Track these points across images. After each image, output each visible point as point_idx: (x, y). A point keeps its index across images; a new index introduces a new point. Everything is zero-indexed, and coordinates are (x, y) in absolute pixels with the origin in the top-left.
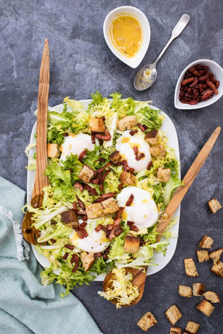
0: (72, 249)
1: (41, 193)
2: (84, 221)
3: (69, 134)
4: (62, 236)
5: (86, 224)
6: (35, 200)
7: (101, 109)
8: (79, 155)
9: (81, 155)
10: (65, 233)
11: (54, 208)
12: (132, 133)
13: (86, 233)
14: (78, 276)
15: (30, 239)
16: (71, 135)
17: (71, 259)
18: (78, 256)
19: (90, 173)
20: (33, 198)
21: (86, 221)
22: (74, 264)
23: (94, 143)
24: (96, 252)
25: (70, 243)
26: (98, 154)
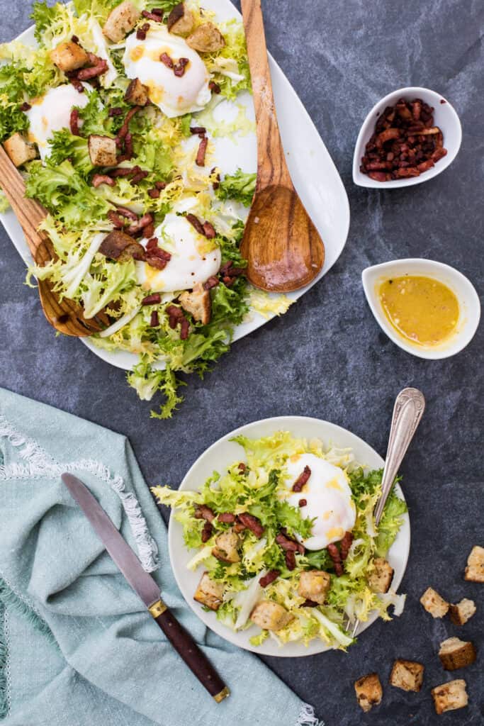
0: (158, 301)
1: (44, 237)
2: (148, 237)
3: (28, 103)
4: (124, 286)
5: (156, 240)
6: (41, 256)
7: (62, 29)
8: (68, 127)
9: (71, 122)
10: (125, 277)
11: (82, 246)
12: (142, 35)
13: (165, 253)
14: (200, 346)
15: (74, 330)
16: (33, 103)
17: (168, 323)
18: (176, 307)
19: (109, 144)
20: (34, 254)
21: (152, 234)
22: (179, 326)
23: (82, 90)
24: (204, 279)
25: (150, 291)
26: (101, 106)
